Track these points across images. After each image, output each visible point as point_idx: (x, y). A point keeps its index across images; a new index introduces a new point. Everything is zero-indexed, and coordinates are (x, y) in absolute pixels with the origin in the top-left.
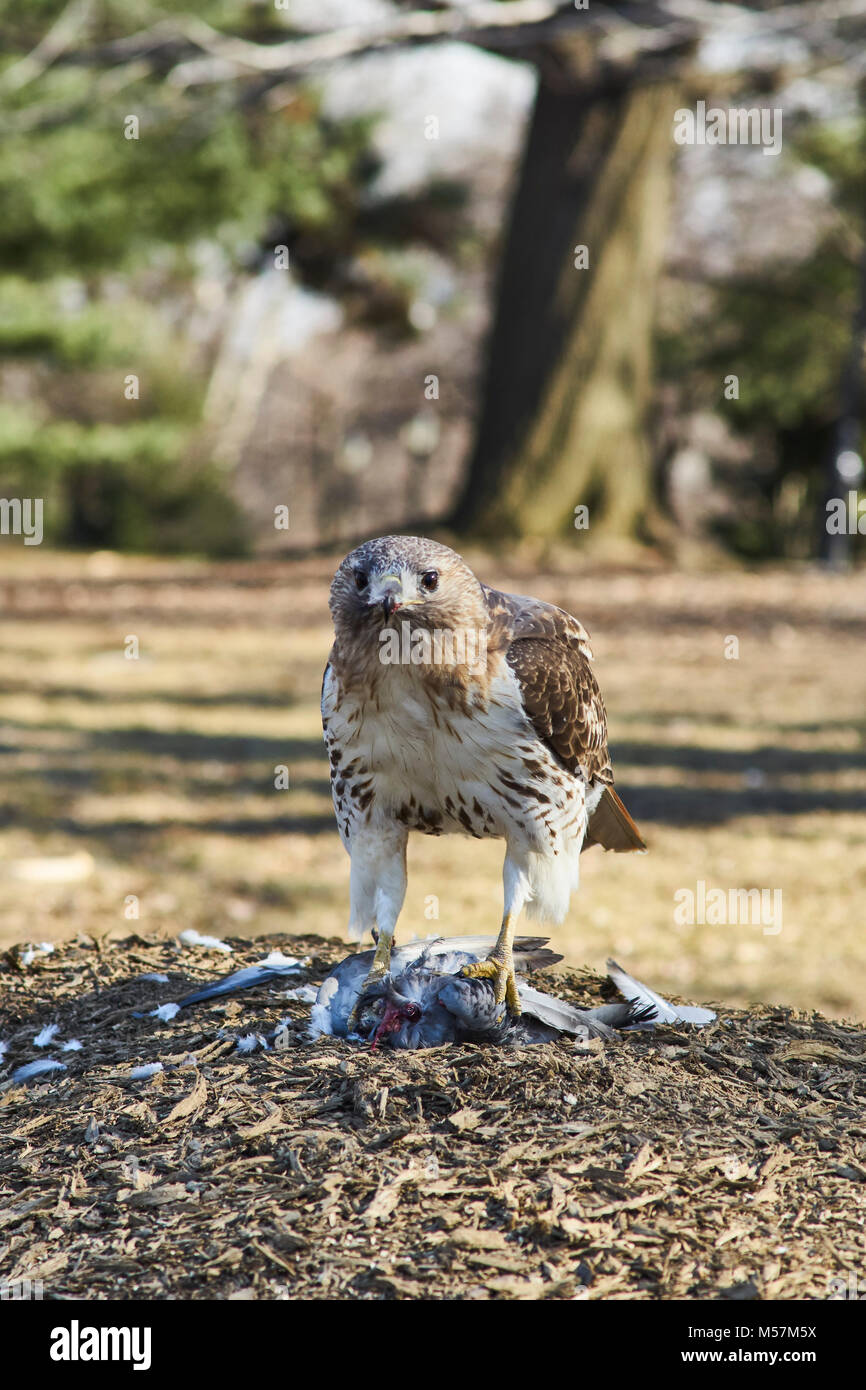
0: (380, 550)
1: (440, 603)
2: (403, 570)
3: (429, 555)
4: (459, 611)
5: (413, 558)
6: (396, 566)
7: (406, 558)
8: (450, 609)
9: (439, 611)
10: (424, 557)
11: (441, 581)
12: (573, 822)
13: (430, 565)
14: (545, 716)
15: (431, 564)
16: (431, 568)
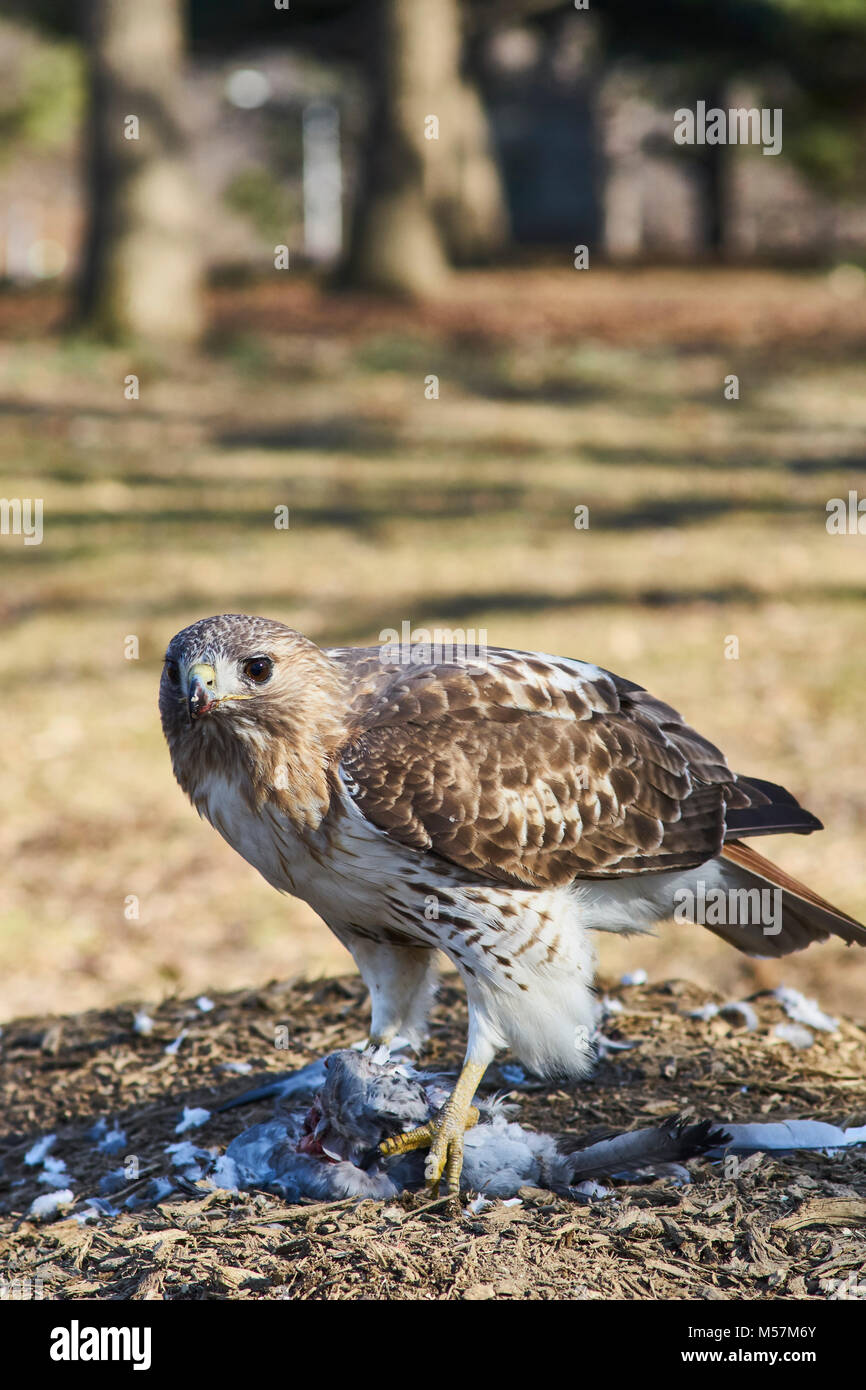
0: (196, 632)
1: (275, 696)
2: (218, 657)
3: (258, 637)
4: (304, 707)
5: (234, 640)
6: (210, 651)
7: (224, 641)
8: (291, 704)
9: (276, 707)
10: (250, 638)
11: (277, 671)
12: (531, 943)
13: (257, 649)
14: (410, 826)
15: (261, 648)
16: (259, 653)
